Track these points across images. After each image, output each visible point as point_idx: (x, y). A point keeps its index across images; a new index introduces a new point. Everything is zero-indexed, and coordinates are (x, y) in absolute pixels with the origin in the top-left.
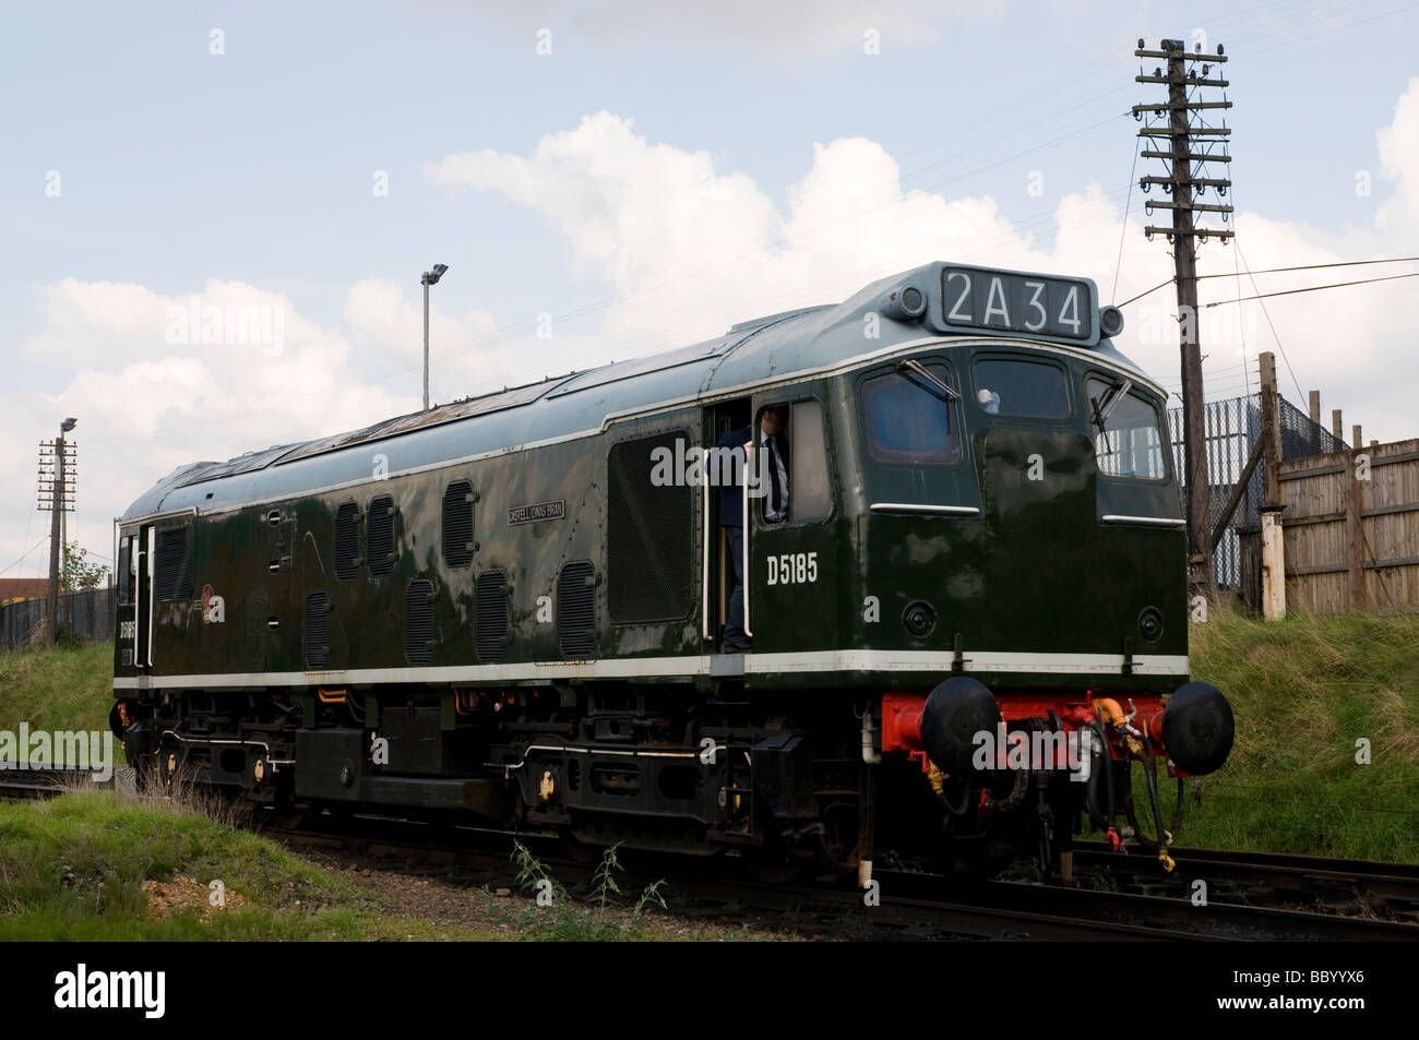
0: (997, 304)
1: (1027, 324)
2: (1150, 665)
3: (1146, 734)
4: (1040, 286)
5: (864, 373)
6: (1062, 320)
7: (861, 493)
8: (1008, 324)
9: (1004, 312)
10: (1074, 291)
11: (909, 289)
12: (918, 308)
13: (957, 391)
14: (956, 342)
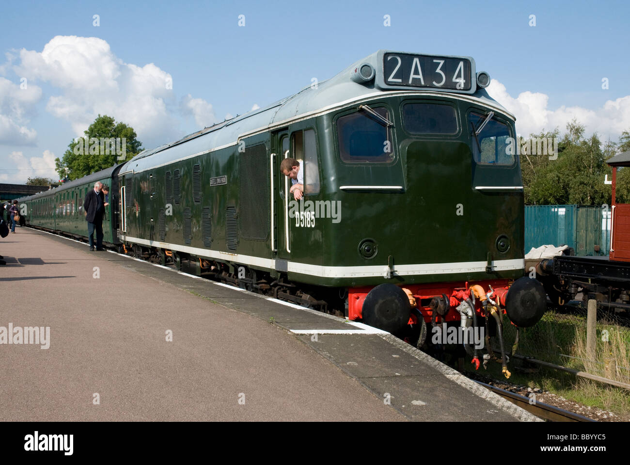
0: (416, 72)
1: (434, 83)
2: (502, 265)
3: (499, 304)
4: (442, 62)
5: (337, 114)
6: (454, 80)
7: (334, 180)
8: (423, 83)
9: (420, 76)
10: (461, 64)
11: (364, 66)
12: (370, 76)
13: (392, 122)
14: (392, 94)
